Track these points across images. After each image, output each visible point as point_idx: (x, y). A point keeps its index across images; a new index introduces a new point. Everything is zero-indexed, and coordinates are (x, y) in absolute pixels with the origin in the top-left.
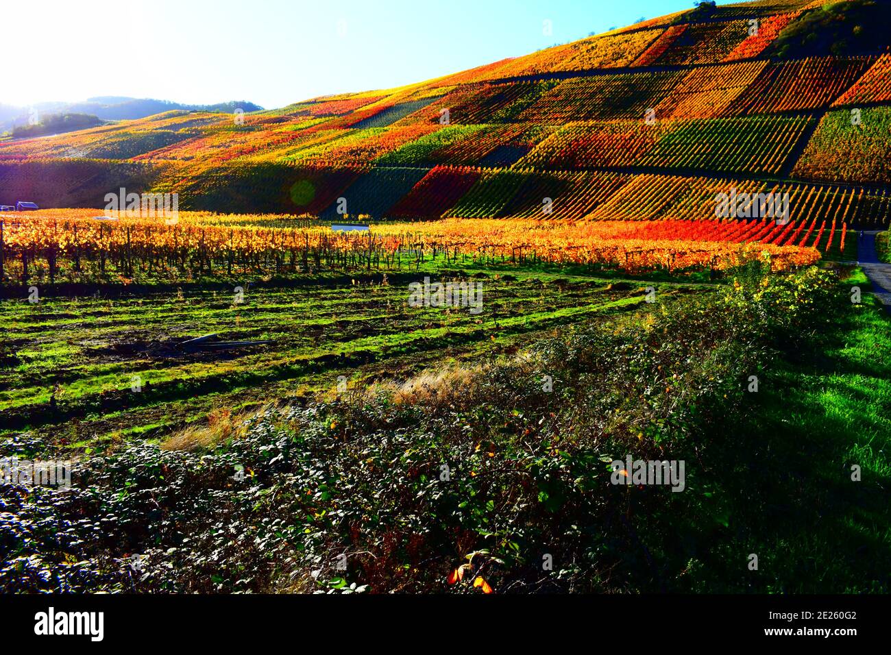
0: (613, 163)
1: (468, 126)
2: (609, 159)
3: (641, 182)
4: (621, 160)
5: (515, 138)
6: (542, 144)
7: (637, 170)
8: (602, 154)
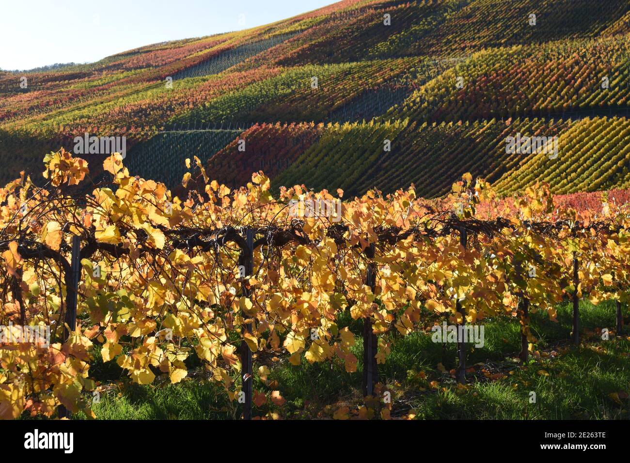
0: (541, 104)
1: (326, 66)
2: (535, 99)
3: (584, 130)
4: (553, 99)
5: (391, 78)
6: (432, 83)
7: (577, 113)
8: (524, 92)
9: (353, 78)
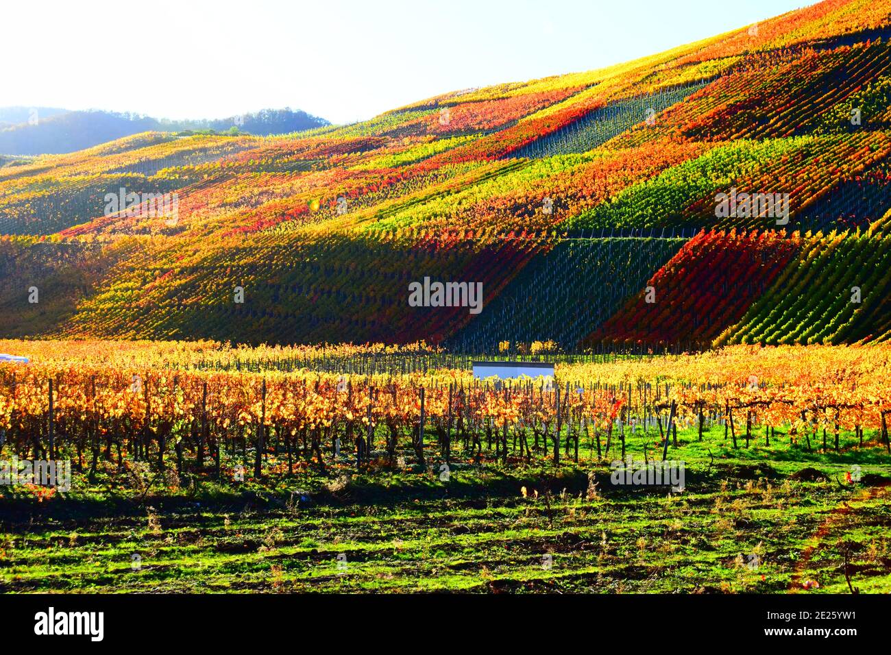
1: (767, 142)
5: (875, 163)
9: (817, 162)
